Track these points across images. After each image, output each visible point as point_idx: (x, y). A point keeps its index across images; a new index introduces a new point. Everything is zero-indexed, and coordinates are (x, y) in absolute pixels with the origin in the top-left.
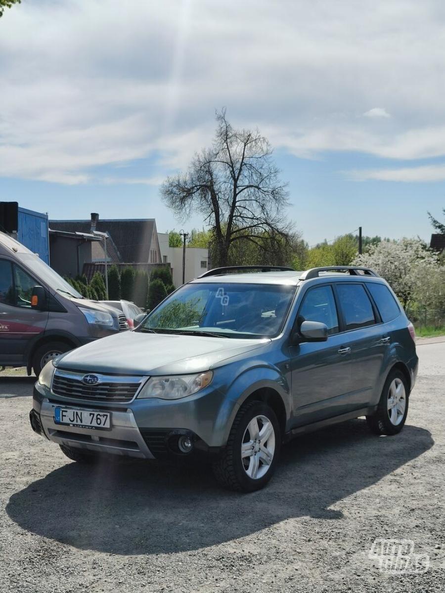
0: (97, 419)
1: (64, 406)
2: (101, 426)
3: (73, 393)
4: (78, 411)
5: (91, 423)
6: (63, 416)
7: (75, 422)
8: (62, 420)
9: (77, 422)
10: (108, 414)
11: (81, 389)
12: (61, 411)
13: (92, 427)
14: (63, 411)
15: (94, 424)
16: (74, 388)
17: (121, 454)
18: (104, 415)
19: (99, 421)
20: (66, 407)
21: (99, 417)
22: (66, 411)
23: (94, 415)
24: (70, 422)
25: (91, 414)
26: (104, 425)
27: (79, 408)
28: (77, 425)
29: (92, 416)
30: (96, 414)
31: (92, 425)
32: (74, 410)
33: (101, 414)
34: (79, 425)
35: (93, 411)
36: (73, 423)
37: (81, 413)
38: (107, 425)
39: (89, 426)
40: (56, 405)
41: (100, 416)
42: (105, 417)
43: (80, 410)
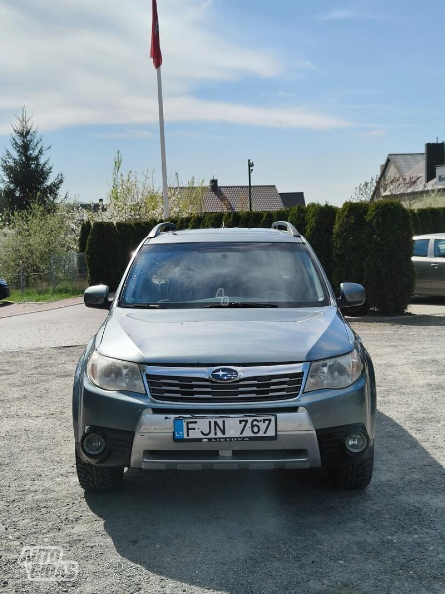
0: (253, 426)
1: (189, 416)
2: (261, 434)
3: (196, 396)
4: (217, 420)
5: (241, 433)
6: (188, 429)
7: (212, 435)
8: (188, 435)
9: (216, 434)
10: (273, 418)
11: (209, 390)
12: (185, 424)
13: (244, 438)
14: (188, 423)
15: (248, 433)
16: (195, 389)
17: (273, 467)
18: (264, 421)
19: (256, 429)
20: (193, 416)
21: (255, 423)
22: (196, 422)
23: (246, 421)
24: (202, 436)
25: (241, 422)
26: (265, 432)
27: (219, 416)
28: (216, 439)
29: (243, 423)
30: (250, 420)
31: (243, 435)
32: (209, 420)
33: (259, 418)
34: (220, 438)
35: (245, 417)
36: (209, 436)
37: (224, 422)
38: (271, 433)
39: (237, 438)
40: (172, 417)
41: (258, 421)
42: (267, 422)
43: (221, 417)
